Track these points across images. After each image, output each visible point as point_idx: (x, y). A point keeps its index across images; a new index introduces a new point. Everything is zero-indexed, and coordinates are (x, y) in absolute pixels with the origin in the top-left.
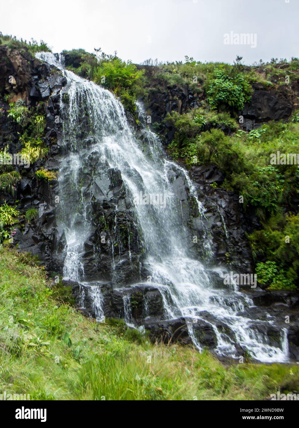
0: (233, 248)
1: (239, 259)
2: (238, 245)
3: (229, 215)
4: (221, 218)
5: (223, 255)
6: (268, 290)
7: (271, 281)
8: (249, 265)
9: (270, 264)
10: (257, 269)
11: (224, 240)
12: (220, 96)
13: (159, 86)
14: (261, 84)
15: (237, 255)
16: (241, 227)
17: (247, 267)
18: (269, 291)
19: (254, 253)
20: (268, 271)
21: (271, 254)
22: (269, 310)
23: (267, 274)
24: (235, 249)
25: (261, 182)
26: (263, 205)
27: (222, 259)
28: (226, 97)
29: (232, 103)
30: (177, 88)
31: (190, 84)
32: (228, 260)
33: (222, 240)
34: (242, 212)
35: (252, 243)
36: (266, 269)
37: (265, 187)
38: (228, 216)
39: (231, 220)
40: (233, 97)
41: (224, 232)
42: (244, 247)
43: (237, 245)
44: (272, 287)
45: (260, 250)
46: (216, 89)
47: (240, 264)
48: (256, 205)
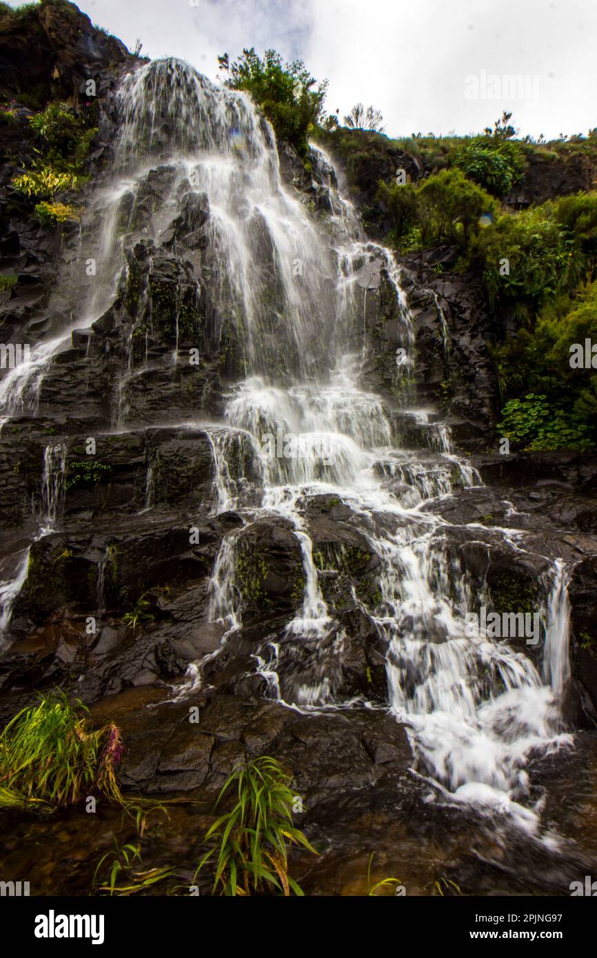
0: (458, 369)
1: (468, 391)
2: (469, 364)
3: (456, 309)
4: (439, 315)
5: (437, 386)
6: (526, 452)
7: (534, 433)
8: (487, 401)
9: (533, 400)
10: (506, 411)
11: (441, 356)
12: (473, 167)
13: (374, 150)
14: (540, 155)
15: (464, 384)
16: (480, 336)
17: (482, 405)
18: (527, 454)
19: (503, 383)
20: (530, 415)
21: (537, 381)
22: (517, 495)
23: (526, 420)
24: (462, 371)
25: (526, 249)
26: (528, 292)
27: (434, 394)
28: (482, 168)
29: (492, 180)
30: (404, 155)
31: (426, 154)
32: (446, 395)
33: (436, 356)
34: (487, 310)
35: (499, 363)
36: (525, 411)
37: (535, 257)
38: (453, 312)
39: (460, 319)
40: (493, 169)
41: (440, 339)
42: (481, 367)
43: (466, 364)
44: (535, 446)
45: (516, 376)
46: (466, 158)
47: (467, 402)
48: (514, 295)
